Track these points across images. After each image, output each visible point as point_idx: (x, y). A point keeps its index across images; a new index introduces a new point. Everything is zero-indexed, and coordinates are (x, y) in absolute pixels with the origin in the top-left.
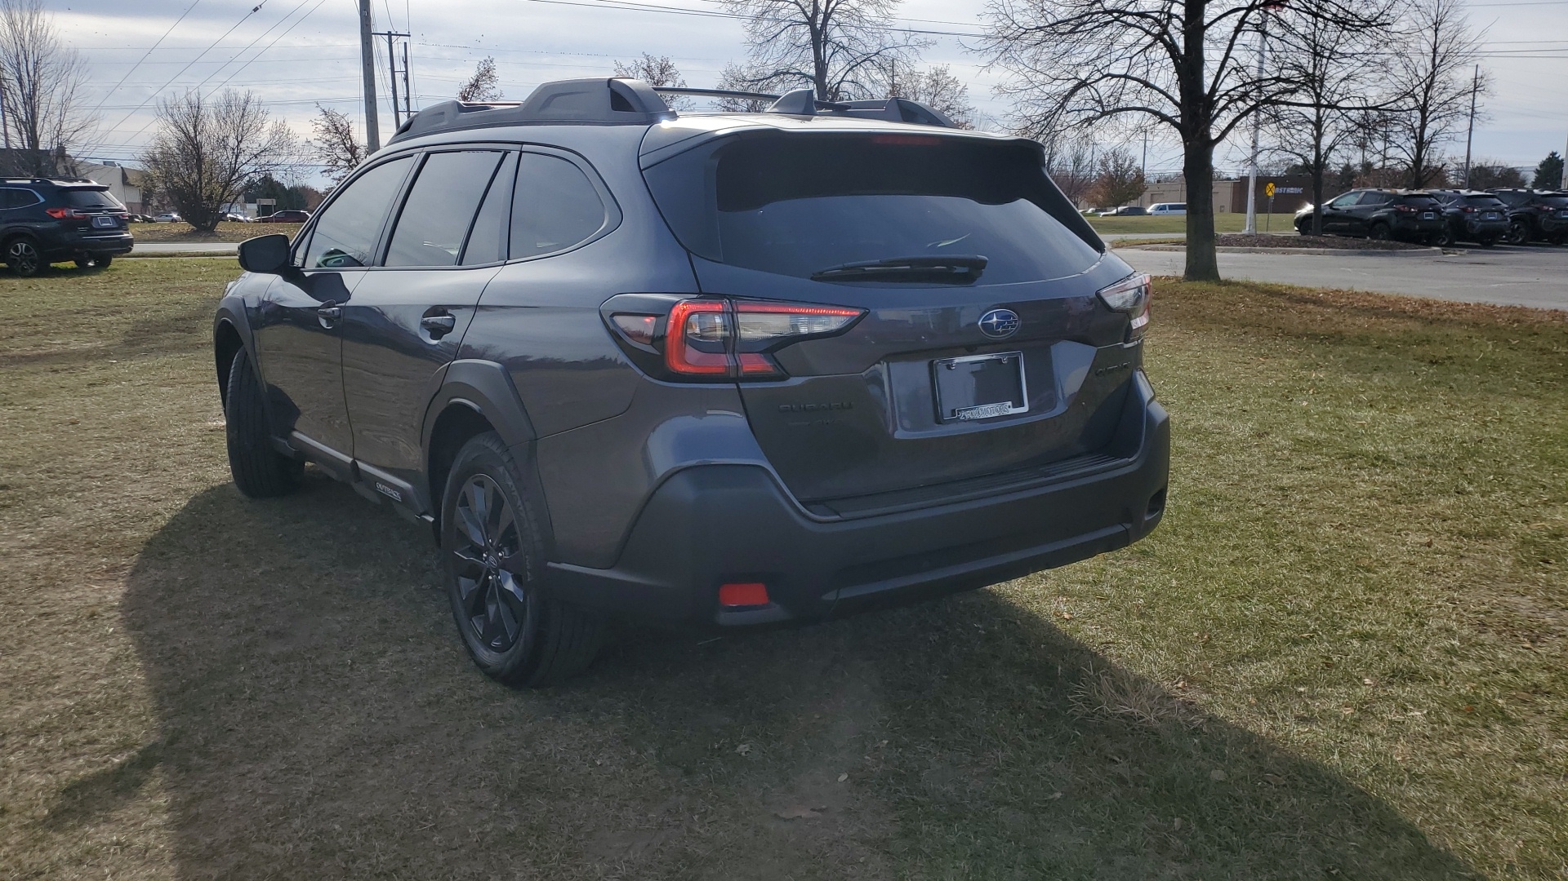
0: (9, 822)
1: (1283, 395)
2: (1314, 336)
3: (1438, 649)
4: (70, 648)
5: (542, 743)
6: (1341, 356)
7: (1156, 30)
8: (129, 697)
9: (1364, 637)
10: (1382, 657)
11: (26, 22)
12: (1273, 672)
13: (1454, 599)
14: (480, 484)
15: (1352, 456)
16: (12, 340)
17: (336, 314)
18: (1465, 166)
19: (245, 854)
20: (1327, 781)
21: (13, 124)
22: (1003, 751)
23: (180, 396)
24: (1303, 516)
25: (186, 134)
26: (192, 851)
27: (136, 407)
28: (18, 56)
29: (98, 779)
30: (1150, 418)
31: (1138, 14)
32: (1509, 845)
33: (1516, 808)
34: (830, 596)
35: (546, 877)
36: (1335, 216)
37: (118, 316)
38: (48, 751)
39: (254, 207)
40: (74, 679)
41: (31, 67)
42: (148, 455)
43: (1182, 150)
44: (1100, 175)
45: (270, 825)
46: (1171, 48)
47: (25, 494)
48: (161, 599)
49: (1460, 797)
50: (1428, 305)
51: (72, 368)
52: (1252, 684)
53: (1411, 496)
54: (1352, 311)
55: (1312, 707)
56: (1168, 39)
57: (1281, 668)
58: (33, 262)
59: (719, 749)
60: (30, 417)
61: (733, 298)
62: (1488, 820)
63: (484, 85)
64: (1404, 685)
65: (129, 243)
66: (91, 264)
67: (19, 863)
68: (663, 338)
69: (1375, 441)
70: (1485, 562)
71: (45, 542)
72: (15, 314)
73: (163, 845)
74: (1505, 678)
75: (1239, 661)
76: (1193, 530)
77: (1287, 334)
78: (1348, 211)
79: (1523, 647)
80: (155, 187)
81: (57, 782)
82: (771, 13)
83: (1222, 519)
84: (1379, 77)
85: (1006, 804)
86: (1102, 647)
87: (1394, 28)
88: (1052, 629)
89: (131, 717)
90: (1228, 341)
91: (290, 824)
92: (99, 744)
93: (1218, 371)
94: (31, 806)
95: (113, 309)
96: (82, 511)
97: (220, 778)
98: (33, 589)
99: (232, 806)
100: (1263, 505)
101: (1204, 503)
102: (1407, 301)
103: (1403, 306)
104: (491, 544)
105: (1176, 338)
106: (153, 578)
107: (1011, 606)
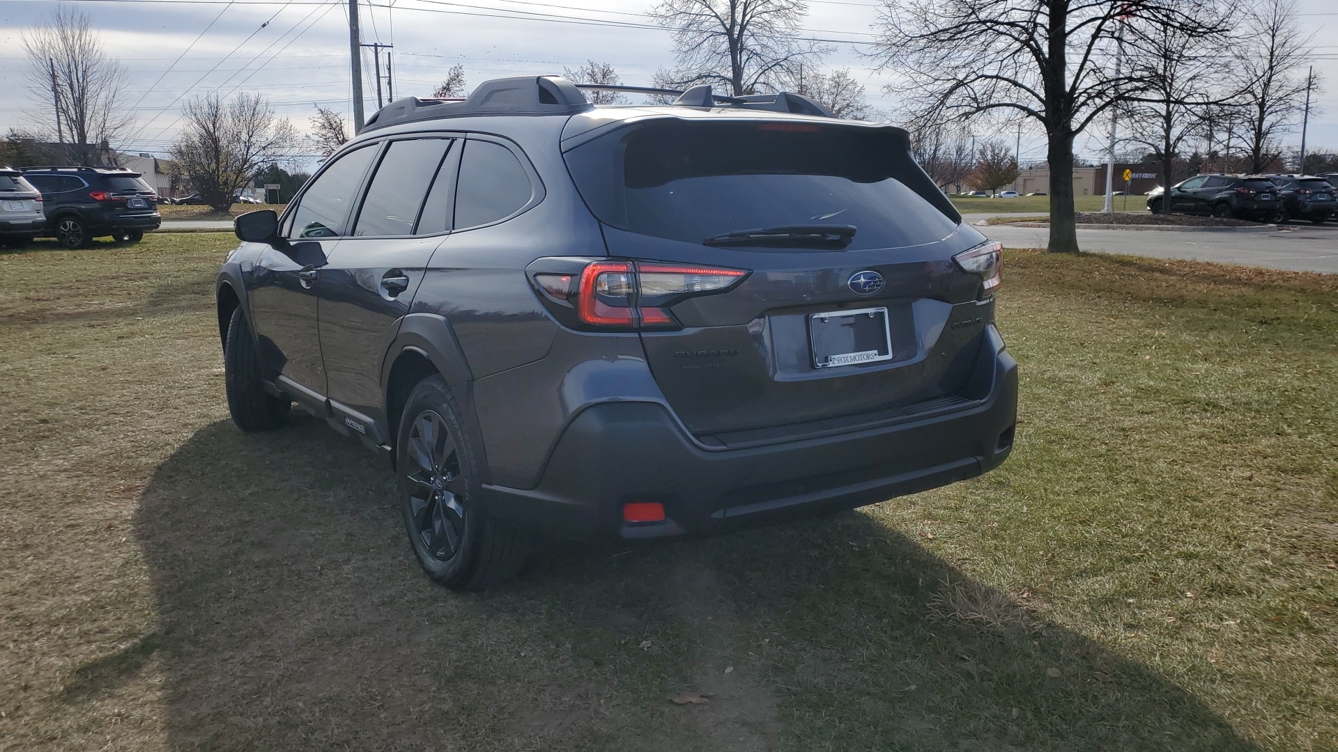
0: (30, 697)
1: (1129, 350)
2: (1159, 300)
3: (1252, 568)
4: (90, 554)
5: (476, 638)
6: (1182, 317)
7: (1024, 37)
8: (136, 595)
9: (1189, 557)
10: (1203, 574)
11: (76, 37)
12: (1107, 586)
13: (1269, 525)
14: (428, 418)
15: (1186, 402)
16: (58, 301)
17: (314, 276)
18: (1300, 154)
19: (223, 725)
20: (1148, 679)
21: (65, 122)
22: (867, 649)
23: (192, 347)
24: (1141, 453)
25: (207, 131)
26: (180, 722)
27: (155, 355)
28: (69, 65)
29: (106, 662)
30: (1000, 366)
31: (1008, 24)
32: (1307, 736)
33: (1314, 704)
34: (718, 515)
35: (474, 748)
36: (1183, 197)
37: (146, 281)
38: (67, 638)
39: (263, 191)
40: (92, 579)
41: (80, 75)
42: (163, 395)
43: (1046, 140)
44: (979, 162)
45: (245, 702)
46: (1037, 52)
47: (61, 427)
48: (167, 514)
49: (1265, 695)
50: (1261, 273)
51: (105, 324)
52: (1087, 595)
53: (1236, 437)
54: (1194, 278)
55: (1139, 616)
56: (1034, 45)
57: (1114, 582)
58: (78, 236)
59: (626, 644)
60: (68, 364)
61: (636, 260)
62: (1288, 714)
63: (454, 88)
64: (1221, 598)
65: (157, 221)
66: (126, 238)
67: (37, 730)
68: (576, 294)
69: (1207, 389)
70: (1299, 494)
71: (75, 467)
72: (62, 279)
73: (156, 717)
74: (1310, 593)
75: (1077, 575)
76: (1044, 464)
77: (1135, 298)
78: (1195, 193)
79: (1329, 567)
80: (181, 174)
81: (72, 665)
82: (695, 25)
83: (1070, 455)
84: (1222, 77)
85: (869, 694)
86: (960, 563)
87: (1233, 33)
88: (917, 547)
89: (136, 612)
90: (1084, 304)
91: (262, 701)
92: (109, 633)
93: (1074, 329)
94: (50, 683)
95: (141, 275)
96: (107, 442)
97: (206, 662)
98: (62, 505)
99: (215, 685)
100: (1106, 444)
101: (1055, 441)
102: (1242, 270)
103: (1238, 274)
104: (437, 469)
105: (1038, 302)
106: (161, 497)
107: (882, 528)
